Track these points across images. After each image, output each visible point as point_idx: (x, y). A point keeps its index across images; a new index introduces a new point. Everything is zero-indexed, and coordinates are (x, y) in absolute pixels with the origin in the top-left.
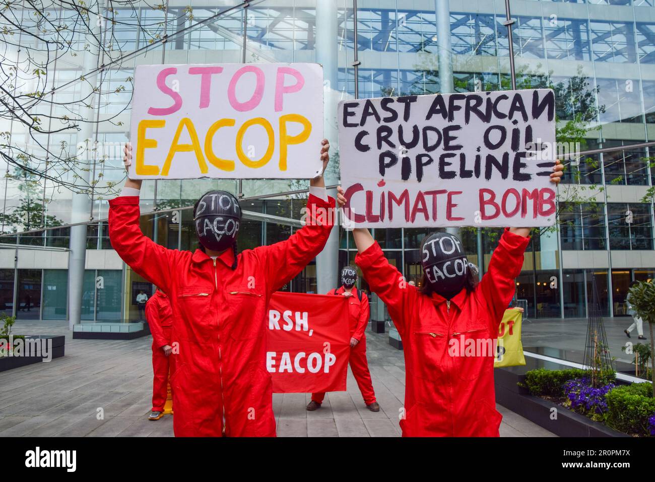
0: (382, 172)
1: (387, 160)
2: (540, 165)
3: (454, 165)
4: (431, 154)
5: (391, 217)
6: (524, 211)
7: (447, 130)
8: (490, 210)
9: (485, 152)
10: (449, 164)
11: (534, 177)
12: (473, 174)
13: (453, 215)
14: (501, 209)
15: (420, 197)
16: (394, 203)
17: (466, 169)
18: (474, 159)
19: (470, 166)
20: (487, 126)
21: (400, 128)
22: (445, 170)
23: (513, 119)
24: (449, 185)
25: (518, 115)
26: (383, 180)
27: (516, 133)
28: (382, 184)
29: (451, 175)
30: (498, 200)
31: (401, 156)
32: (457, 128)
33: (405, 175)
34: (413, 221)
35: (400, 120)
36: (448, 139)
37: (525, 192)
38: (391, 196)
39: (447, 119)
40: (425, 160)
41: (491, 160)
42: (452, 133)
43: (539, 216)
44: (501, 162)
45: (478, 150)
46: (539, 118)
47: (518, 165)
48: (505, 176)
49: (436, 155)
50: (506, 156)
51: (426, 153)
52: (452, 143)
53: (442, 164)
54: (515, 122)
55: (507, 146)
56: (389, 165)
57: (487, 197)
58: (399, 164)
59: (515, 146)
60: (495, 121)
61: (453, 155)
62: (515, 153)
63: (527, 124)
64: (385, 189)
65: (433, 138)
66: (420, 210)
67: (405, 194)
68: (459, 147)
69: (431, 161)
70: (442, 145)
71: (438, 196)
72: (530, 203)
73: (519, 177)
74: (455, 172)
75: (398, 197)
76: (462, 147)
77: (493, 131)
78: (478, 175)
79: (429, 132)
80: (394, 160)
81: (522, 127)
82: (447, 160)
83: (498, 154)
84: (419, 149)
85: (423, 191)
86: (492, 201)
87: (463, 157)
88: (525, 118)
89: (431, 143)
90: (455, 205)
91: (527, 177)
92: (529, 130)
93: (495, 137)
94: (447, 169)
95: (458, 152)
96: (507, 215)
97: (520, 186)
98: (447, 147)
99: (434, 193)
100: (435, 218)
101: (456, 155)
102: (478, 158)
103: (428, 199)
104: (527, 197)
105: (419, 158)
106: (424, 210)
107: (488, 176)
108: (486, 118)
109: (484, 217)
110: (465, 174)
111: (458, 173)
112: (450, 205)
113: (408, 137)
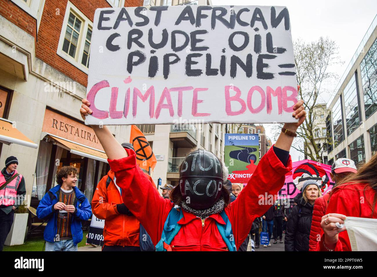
0: (130, 70)
1: (136, 59)
2: (281, 66)
3: (201, 64)
4: (178, 53)
5: (134, 114)
6: (269, 108)
7: (194, 34)
8: (236, 106)
9: (230, 53)
10: (196, 63)
11: (276, 76)
12: (219, 72)
13: (199, 111)
14: (247, 105)
15: (166, 93)
16: (139, 100)
17: (212, 67)
18: (220, 59)
19: (216, 64)
20: (231, 31)
21: (151, 31)
22: (192, 69)
23: (255, 27)
24: (194, 81)
25: (258, 24)
26: (129, 77)
27: (258, 38)
28: (129, 80)
29: (198, 73)
30: (244, 97)
31: (148, 56)
32: (204, 32)
33: (152, 72)
34: (157, 117)
35: (151, 24)
36: (195, 41)
37: (269, 90)
38: (136, 92)
39: (195, 25)
40: (172, 59)
41: (235, 60)
42: (198, 37)
43: (284, 112)
44: (245, 62)
45: (224, 51)
46: (277, 27)
47: (261, 65)
48: (249, 74)
49: (183, 55)
50: (249, 57)
51: (174, 52)
52: (198, 45)
53: (189, 62)
54: (257, 30)
55: (250, 49)
56: (136, 64)
57: (233, 93)
58: (147, 63)
59: (257, 48)
60: (238, 27)
61: (200, 55)
62: (258, 55)
63: (267, 32)
64: (131, 86)
65: (180, 40)
66: (165, 106)
67: (151, 91)
68: (205, 48)
69: (178, 60)
70: (189, 47)
71: (184, 92)
72: (275, 100)
73: (262, 75)
74: (201, 70)
75: (143, 94)
76: (208, 48)
77: (236, 36)
78: (223, 73)
79: (177, 35)
80: (142, 58)
81: (263, 33)
82: (193, 59)
83: (242, 56)
84: (168, 49)
85: (169, 88)
86: (237, 98)
87: (209, 57)
88: (266, 27)
89: (178, 44)
90: (201, 101)
91: (270, 76)
92: (269, 37)
93: (239, 41)
94: (193, 67)
95: (204, 53)
96: (253, 111)
97: (264, 84)
98: (194, 48)
99: (180, 90)
100: (180, 113)
101: (202, 55)
102: (223, 58)
103: (174, 96)
104: (272, 95)
105: (166, 57)
106: (170, 106)
107: (233, 74)
108: (231, 25)
109: (229, 111)
110: (211, 72)
111: (204, 70)
112: (196, 102)
113: (157, 39)
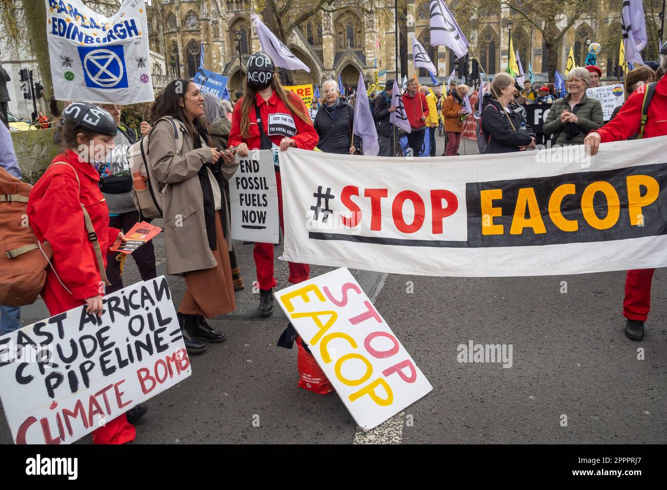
0: (51, 395)
1: (53, 381)
2: (171, 335)
3: (113, 360)
4: (91, 359)
5: (71, 433)
6: (171, 373)
7: (99, 334)
8: (148, 384)
9: (133, 340)
10: (108, 361)
11: (170, 345)
12: (129, 361)
13: (123, 403)
14: (156, 380)
15: (93, 400)
16: (70, 418)
17: (123, 359)
18: (126, 348)
19: (125, 356)
20: (128, 318)
21: (59, 348)
22: (107, 368)
23: (145, 307)
24: (113, 379)
25: (147, 303)
26: (54, 402)
27: (150, 316)
28: (54, 405)
29: (113, 369)
30: (152, 374)
31: (65, 373)
32: (107, 328)
33: (74, 387)
34: (92, 425)
35: (56, 339)
36: (102, 340)
37: (168, 358)
38: (66, 413)
39: (97, 324)
40: (87, 366)
41: (138, 344)
42: (104, 335)
43: (181, 372)
44: (145, 343)
45: (127, 340)
46: (162, 300)
47: (158, 340)
48: (151, 353)
49: (95, 359)
50: (148, 336)
51: (87, 360)
52: (106, 343)
53: (103, 363)
54: (147, 308)
55: (147, 329)
56: (56, 386)
57: (144, 374)
58: (66, 380)
59: (152, 327)
60: (133, 312)
61: (110, 353)
62: (153, 332)
63: (155, 308)
64: (59, 409)
65: (89, 345)
66: (95, 412)
67: (79, 405)
68: (112, 344)
69: (93, 365)
70: (99, 348)
71: (107, 392)
72: (173, 365)
73: (161, 349)
74: (115, 366)
75: (73, 411)
76: (114, 343)
77: (134, 321)
78: (132, 361)
79: (85, 341)
80: (60, 378)
81: (152, 310)
82: (105, 359)
83: (142, 338)
84: (81, 359)
85: (93, 395)
86: (148, 377)
87: (117, 351)
88: (153, 303)
89: (88, 351)
90: (122, 393)
91: (166, 347)
92: (157, 311)
93: (136, 325)
94: (108, 366)
95: (113, 349)
96: (161, 382)
97: (163, 356)
98: (103, 348)
99: (103, 392)
100: (109, 412)
101: (111, 351)
102: (129, 346)
103: (100, 399)
104: (170, 362)
105: (82, 367)
106: (100, 411)
107: (140, 358)
108: (126, 313)
109: (145, 391)
110: (123, 364)
111: (117, 365)
112: (118, 395)
113: (68, 353)
